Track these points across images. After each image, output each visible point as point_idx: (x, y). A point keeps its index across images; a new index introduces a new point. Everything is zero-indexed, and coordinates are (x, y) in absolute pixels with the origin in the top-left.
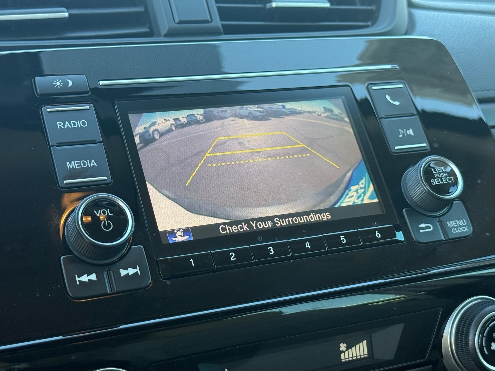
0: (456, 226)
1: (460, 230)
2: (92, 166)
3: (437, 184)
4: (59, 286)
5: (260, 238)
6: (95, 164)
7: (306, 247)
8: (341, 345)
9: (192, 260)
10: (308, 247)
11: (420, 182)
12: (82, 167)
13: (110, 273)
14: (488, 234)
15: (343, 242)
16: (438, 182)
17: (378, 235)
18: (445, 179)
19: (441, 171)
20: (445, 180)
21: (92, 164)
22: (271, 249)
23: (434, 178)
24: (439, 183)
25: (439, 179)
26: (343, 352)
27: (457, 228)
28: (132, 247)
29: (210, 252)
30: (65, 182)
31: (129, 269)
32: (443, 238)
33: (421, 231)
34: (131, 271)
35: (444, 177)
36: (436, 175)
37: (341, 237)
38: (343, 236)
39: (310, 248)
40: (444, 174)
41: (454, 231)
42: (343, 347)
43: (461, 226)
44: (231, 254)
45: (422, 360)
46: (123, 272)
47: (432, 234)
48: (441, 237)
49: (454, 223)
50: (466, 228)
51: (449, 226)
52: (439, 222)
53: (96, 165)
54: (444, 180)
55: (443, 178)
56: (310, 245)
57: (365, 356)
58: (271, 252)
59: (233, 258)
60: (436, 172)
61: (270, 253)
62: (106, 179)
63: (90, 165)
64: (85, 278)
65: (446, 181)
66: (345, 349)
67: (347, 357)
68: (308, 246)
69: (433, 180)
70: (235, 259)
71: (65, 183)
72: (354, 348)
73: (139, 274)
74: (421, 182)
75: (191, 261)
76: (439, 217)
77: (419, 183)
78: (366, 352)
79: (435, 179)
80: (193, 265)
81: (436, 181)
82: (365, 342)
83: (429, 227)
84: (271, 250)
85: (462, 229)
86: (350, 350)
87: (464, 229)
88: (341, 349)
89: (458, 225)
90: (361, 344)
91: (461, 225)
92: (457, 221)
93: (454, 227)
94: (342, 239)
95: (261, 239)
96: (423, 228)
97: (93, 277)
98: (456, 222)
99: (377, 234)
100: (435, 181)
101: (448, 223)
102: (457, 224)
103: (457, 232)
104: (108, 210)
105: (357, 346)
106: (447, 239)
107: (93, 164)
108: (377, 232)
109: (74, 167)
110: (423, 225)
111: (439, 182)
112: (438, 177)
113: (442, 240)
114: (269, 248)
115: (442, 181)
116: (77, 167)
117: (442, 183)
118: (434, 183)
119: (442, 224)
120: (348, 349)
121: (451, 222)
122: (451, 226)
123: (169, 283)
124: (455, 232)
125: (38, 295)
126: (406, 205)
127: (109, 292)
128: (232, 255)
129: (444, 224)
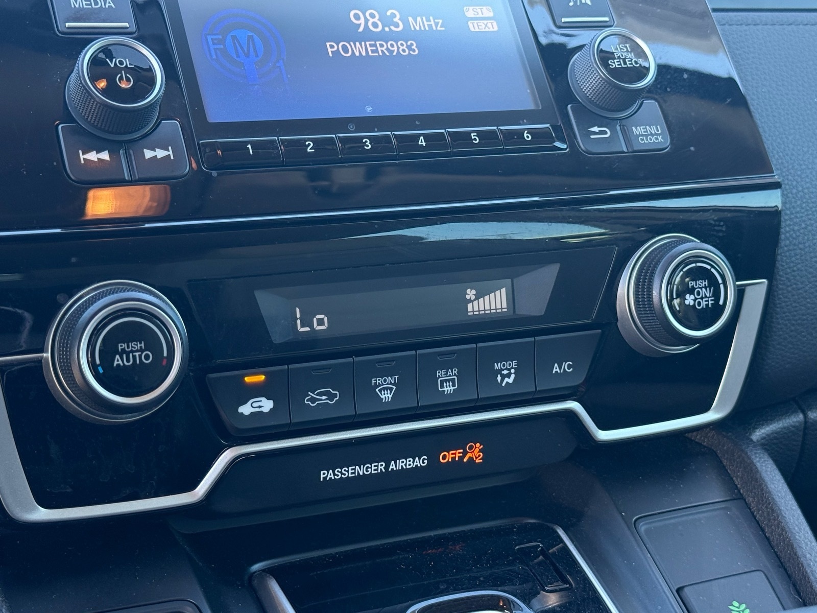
0: (647, 133)
1: (651, 139)
2: (107, 6)
3: (617, 66)
4: (55, 164)
5: (351, 127)
6: (112, 4)
7: (420, 143)
8: (468, 291)
9: (249, 146)
10: (422, 144)
11: (593, 66)
12: (92, 6)
13: (129, 152)
14: (692, 148)
15: (474, 141)
16: (618, 65)
17: (528, 137)
18: (629, 61)
19: (625, 50)
20: (630, 63)
21: (107, 5)
22: (366, 142)
23: (614, 58)
24: (620, 66)
25: (621, 60)
26: (471, 301)
27: (647, 136)
28: (163, 122)
29: (276, 138)
30: (67, 24)
31: (157, 149)
32: (625, 150)
33: (592, 137)
34: (160, 153)
35: (629, 58)
36: (617, 55)
37: (472, 134)
38: (476, 134)
39: (424, 145)
40: (628, 54)
41: (643, 140)
42: (471, 294)
43: (652, 135)
44: (307, 143)
45: (586, 321)
46: (148, 154)
47: (609, 143)
48: (622, 147)
49: (642, 130)
50: (660, 138)
51: (635, 134)
52: (620, 126)
53: (114, 6)
54: (628, 63)
55: (627, 60)
56: (425, 142)
57: (504, 310)
58: (368, 146)
59: (310, 149)
60: (616, 51)
61: (365, 147)
62: (128, 26)
63: (105, 6)
64: (93, 156)
65: (632, 64)
66: (473, 298)
67: (476, 309)
68: (422, 142)
69: (613, 61)
70: (313, 151)
71: (67, 26)
72: (487, 298)
73: (172, 158)
74: (595, 65)
75: (248, 148)
76: (621, 119)
77: (592, 68)
78: (505, 305)
79: (615, 61)
80: (251, 153)
81: (616, 63)
82: (504, 290)
83: (605, 133)
84: (367, 144)
85: (653, 139)
86: (481, 300)
87: (657, 139)
88: (468, 297)
89: (649, 133)
90: (498, 293)
91: (653, 133)
92: (648, 127)
93: (643, 135)
94: (473, 137)
95: (353, 128)
96: (595, 133)
97: (105, 156)
98: (646, 128)
99: (525, 135)
100: (614, 63)
101: (634, 128)
102: (647, 131)
103: (646, 142)
104: (127, 60)
105: (492, 295)
106: (630, 150)
107: (110, 5)
108: (526, 132)
109: (81, 6)
110: (596, 129)
111: (621, 64)
112: (619, 57)
113: (624, 152)
114: (364, 141)
115: (625, 63)
116: (85, 6)
117: (626, 66)
118: (612, 66)
119: (624, 129)
120: (477, 297)
121: (638, 128)
122: (638, 133)
123: (214, 174)
124: (643, 142)
125: (25, 173)
126: (573, 99)
127: (127, 178)
128: (309, 144)
129: (627, 129)
